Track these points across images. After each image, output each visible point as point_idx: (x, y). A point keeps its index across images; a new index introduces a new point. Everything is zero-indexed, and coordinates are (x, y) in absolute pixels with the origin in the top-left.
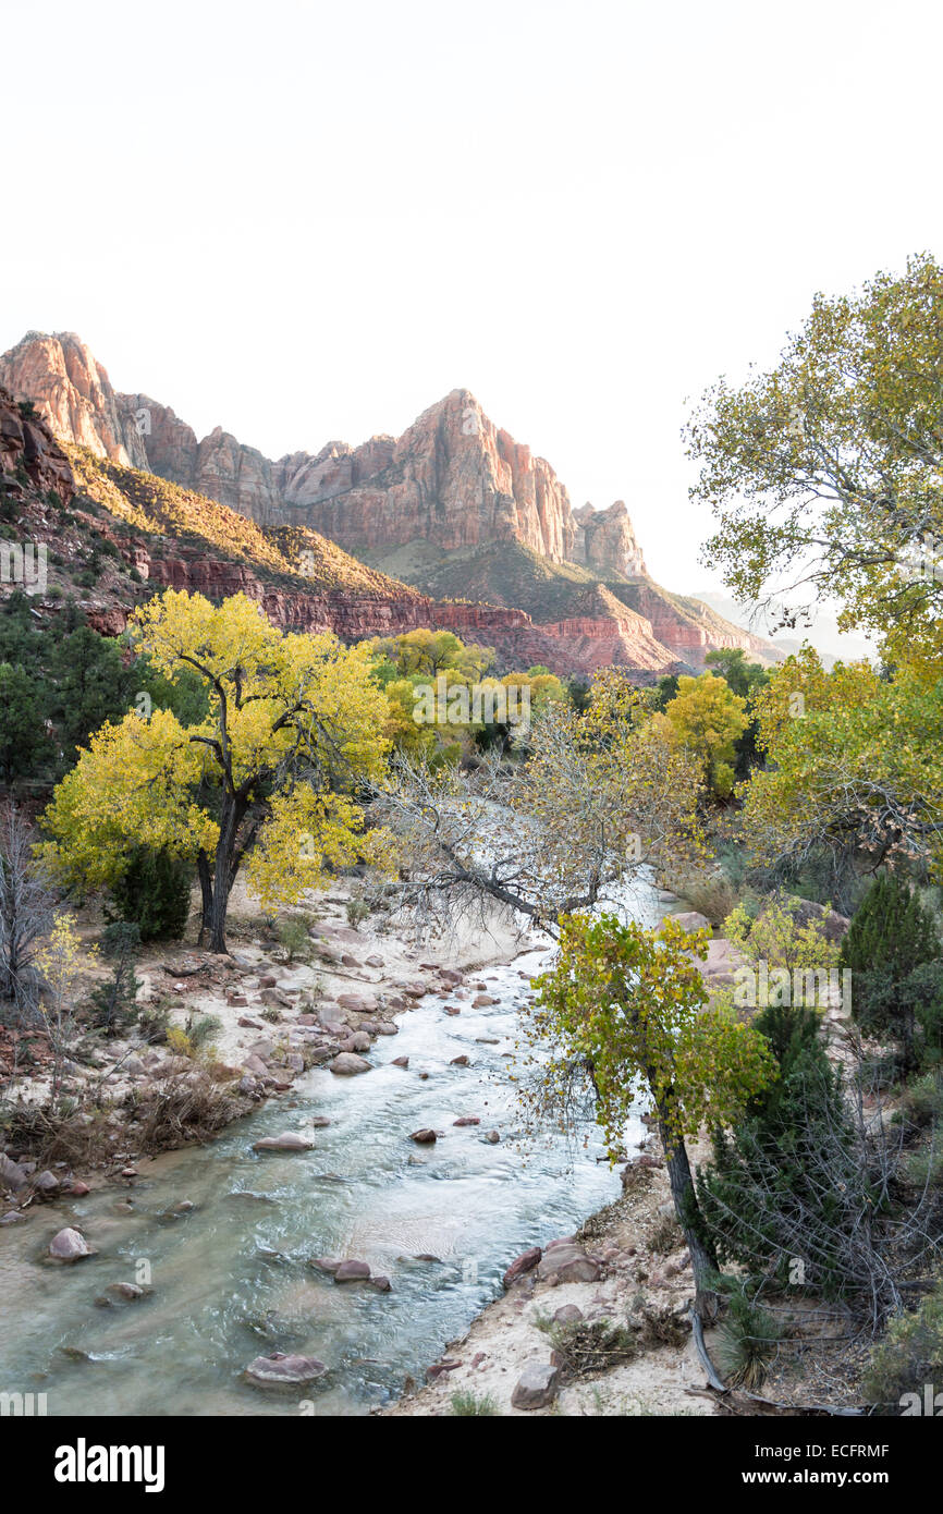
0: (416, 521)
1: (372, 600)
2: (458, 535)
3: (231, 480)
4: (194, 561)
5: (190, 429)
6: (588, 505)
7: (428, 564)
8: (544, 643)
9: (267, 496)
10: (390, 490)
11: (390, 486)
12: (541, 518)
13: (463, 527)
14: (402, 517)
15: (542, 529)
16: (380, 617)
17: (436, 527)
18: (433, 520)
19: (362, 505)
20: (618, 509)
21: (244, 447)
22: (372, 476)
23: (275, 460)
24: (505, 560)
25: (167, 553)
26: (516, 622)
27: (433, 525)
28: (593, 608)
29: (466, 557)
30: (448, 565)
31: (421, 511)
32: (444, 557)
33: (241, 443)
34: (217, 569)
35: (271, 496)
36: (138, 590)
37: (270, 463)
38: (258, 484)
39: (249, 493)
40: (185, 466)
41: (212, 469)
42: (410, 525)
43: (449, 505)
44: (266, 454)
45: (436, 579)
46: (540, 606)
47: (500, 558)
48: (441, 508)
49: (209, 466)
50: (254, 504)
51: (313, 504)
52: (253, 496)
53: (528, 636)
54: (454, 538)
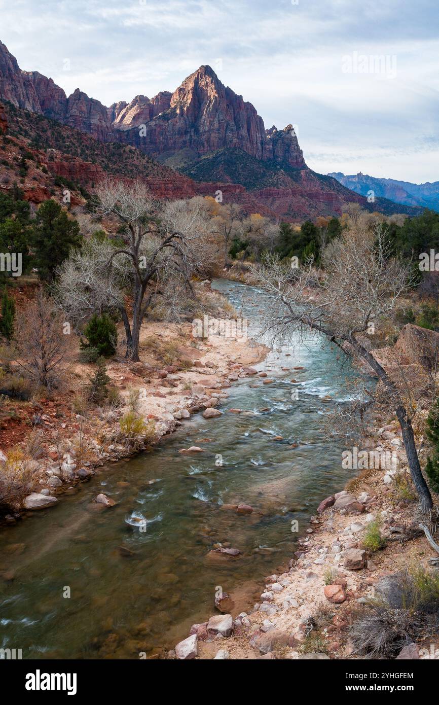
0: (184, 138)
1: (164, 181)
2: (206, 145)
3: (85, 118)
4: (70, 162)
5: (62, 90)
6: (274, 127)
7: (191, 161)
8: (253, 201)
9: (105, 126)
10: (170, 122)
11: (170, 119)
12: (249, 135)
13: (208, 141)
14: (177, 136)
15: (250, 141)
16: (168, 190)
17: (194, 141)
18: (193, 137)
19: (155, 130)
20: (290, 129)
21: (92, 100)
22: (160, 114)
23: (108, 106)
24: (231, 158)
25: (56, 158)
26: (238, 191)
27: (193, 140)
28: (277, 183)
29: (210, 156)
30: (201, 162)
31: (186, 132)
32: (199, 157)
33: (90, 98)
34: (82, 166)
35: (107, 126)
36: (47, 178)
37: (105, 108)
38: (100, 120)
39: (95, 125)
40: (61, 110)
41: (75, 112)
42: (181, 140)
43: (201, 129)
44: (103, 104)
45: (195, 169)
46: (250, 182)
47: (229, 157)
48: (197, 131)
49: (74, 110)
50: (98, 131)
51: (129, 130)
52: (98, 126)
53: (244, 198)
54: (204, 147)
